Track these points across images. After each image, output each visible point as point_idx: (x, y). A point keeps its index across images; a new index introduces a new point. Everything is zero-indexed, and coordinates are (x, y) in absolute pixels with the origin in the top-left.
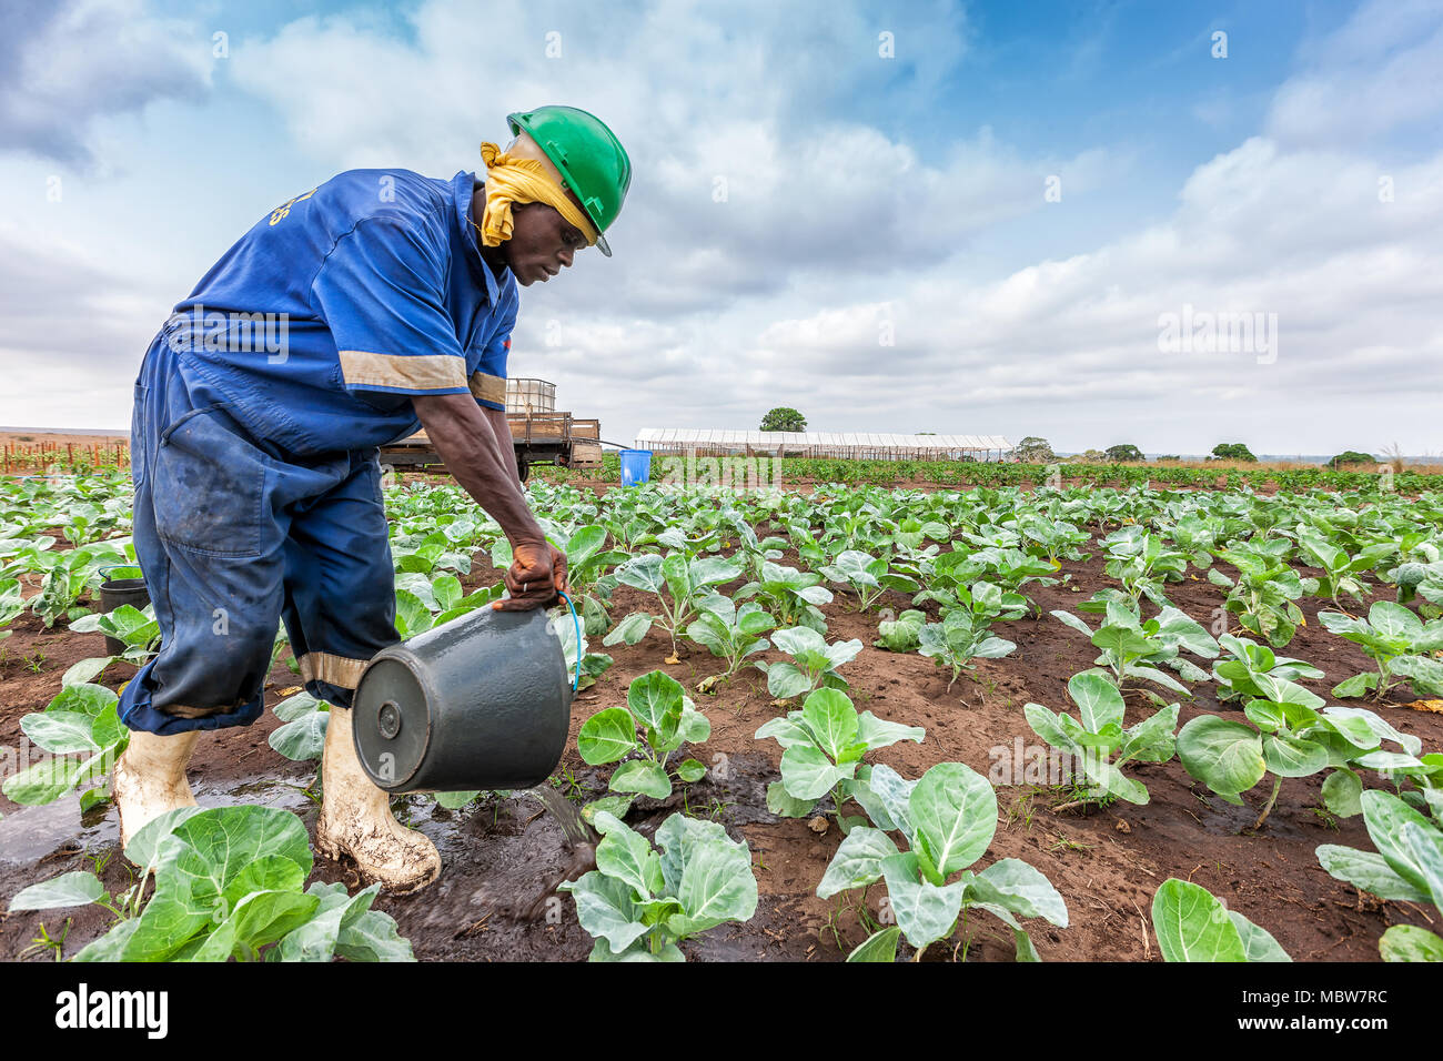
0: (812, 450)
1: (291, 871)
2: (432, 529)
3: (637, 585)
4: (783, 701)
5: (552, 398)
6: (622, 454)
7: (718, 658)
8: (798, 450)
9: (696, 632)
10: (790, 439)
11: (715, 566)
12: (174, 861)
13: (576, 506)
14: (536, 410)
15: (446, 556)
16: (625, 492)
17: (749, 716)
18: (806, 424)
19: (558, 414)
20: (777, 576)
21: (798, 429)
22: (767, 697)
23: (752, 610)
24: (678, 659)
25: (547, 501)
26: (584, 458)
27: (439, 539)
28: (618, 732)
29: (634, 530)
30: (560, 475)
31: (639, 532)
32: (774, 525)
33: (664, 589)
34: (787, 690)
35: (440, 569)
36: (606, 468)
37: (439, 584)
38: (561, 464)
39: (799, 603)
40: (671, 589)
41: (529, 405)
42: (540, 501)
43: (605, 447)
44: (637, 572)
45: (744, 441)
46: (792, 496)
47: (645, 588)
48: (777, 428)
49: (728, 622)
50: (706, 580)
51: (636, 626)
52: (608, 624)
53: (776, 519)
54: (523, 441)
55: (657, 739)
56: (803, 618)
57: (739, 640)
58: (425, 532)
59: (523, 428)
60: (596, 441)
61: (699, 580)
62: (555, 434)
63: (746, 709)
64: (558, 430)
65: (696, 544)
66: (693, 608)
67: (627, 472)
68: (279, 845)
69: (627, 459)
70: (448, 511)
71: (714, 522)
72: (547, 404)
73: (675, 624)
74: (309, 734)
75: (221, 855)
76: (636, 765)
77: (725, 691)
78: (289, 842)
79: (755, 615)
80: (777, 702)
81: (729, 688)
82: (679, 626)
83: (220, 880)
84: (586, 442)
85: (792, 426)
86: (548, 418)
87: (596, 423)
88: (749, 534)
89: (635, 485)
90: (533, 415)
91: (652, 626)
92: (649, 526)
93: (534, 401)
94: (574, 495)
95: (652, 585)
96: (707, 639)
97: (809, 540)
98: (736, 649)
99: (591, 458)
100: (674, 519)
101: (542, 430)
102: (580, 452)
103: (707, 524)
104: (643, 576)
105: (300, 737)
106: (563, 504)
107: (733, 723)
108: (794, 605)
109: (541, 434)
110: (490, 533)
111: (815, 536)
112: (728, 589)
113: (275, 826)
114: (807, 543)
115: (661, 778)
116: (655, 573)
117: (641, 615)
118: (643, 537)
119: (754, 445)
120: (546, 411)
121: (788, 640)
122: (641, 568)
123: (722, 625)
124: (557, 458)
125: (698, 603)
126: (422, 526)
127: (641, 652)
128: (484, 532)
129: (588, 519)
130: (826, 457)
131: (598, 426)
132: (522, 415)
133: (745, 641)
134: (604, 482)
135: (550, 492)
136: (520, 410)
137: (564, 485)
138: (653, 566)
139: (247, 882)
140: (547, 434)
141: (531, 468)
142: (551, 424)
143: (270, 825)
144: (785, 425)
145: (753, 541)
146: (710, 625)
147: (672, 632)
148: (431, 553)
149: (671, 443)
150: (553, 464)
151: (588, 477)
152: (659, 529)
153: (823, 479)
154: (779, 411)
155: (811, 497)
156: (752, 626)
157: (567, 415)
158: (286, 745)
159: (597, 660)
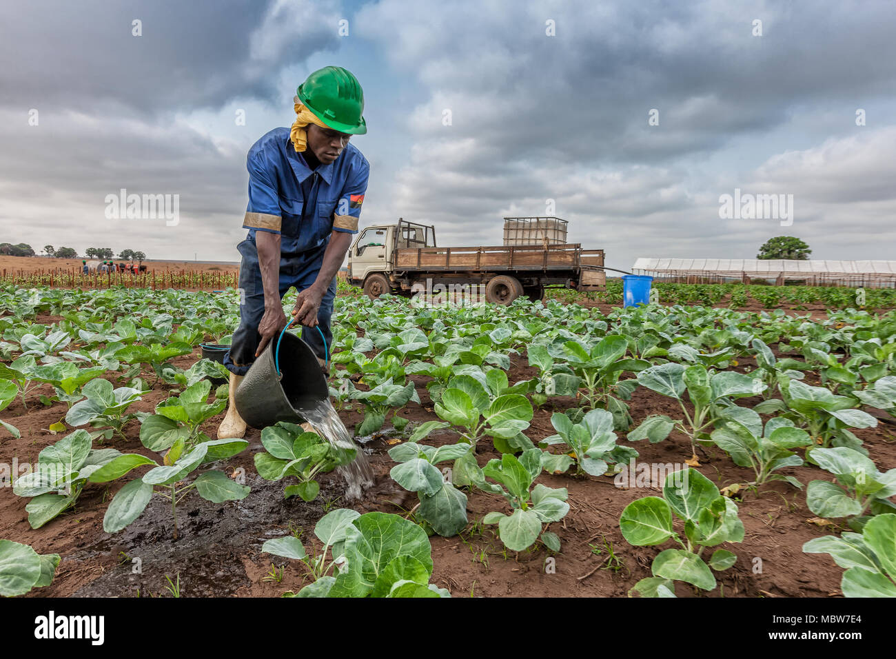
0: (817, 278)
1: (421, 570)
2: (478, 334)
3: (659, 390)
4: (823, 521)
5: (565, 232)
6: (624, 279)
7: (740, 468)
8: (800, 278)
9: (719, 437)
10: (791, 268)
11: (737, 379)
12: (354, 543)
13: (586, 321)
14: (551, 243)
15: (492, 354)
16: (629, 311)
17: (783, 528)
18: (809, 252)
19: (569, 246)
20: (806, 395)
21: (801, 257)
22: (806, 513)
23: (782, 425)
24: (699, 462)
25: (562, 317)
26: (591, 282)
27: (486, 341)
28: (654, 518)
29: (644, 344)
30: (569, 297)
31: (649, 345)
32: (784, 348)
33: (685, 396)
34: (831, 510)
35: (488, 364)
36: (608, 292)
37: (491, 375)
38: (571, 287)
39: (832, 424)
40: (693, 396)
41: (546, 239)
42: (557, 316)
43: (609, 274)
44: (659, 378)
45: (741, 270)
46: (802, 321)
47: (666, 393)
48: (777, 256)
49: (755, 434)
50: (727, 392)
51: (656, 426)
52: (630, 423)
53: (787, 342)
54: (541, 268)
55: (695, 533)
56: (838, 440)
57: (770, 452)
58: (473, 336)
59: (541, 258)
60: (600, 267)
61: (721, 392)
62: (567, 262)
63: (779, 522)
64: (570, 259)
65: (709, 358)
66: (715, 416)
67: (629, 295)
68: (413, 549)
69: (629, 283)
70: (487, 321)
71: (722, 340)
72: (561, 238)
73: (696, 429)
74: (416, 473)
75: (378, 548)
76: (675, 554)
77: (753, 500)
78: (419, 548)
79: (786, 430)
80: (816, 520)
81: (758, 498)
82: (698, 432)
83: (377, 564)
84: (592, 268)
85: (793, 254)
86: (560, 249)
87: (601, 252)
88: (766, 353)
89: (637, 306)
90: (549, 247)
91: (674, 429)
92: (659, 341)
93: (550, 235)
94: (584, 313)
95: (674, 391)
96: (732, 447)
97: (833, 363)
98: (765, 461)
99: (597, 282)
100: (680, 336)
101: (557, 259)
102: (588, 277)
103: (714, 342)
104: (665, 382)
105: (411, 475)
106: (576, 320)
107: (766, 532)
108: (825, 426)
109: (555, 263)
110: (521, 339)
111: (839, 361)
112: (750, 402)
113: (410, 534)
114: (830, 366)
115: (703, 569)
116: (676, 382)
117: (663, 417)
118: (653, 349)
119: (751, 272)
120: (560, 243)
121: (831, 459)
122: (663, 375)
123: (749, 435)
124: (569, 282)
125: (722, 413)
126: (471, 331)
127: (661, 451)
128: (518, 338)
129: (599, 332)
130: (833, 285)
131: (603, 255)
132: (540, 247)
133: (777, 454)
134: (606, 303)
135: (565, 309)
136: (539, 243)
137: (575, 304)
138: (674, 374)
139: (394, 571)
140: (560, 262)
141: (546, 290)
142: (564, 254)
143: (407, 533)
144: (785, 253)
145: (770, 360)
146: (737, 433)
147: (692, 436)
148: (481, 352)
149: (666, 271)
150: (564, 287)
151: (593, 299)
152: (665, 344)
153: (836, 305)
154: (778, 240)
155: (826, 322)
156: (784, 440)
157: (578, 246)
158: (403, 479)
159: (624, 451)
